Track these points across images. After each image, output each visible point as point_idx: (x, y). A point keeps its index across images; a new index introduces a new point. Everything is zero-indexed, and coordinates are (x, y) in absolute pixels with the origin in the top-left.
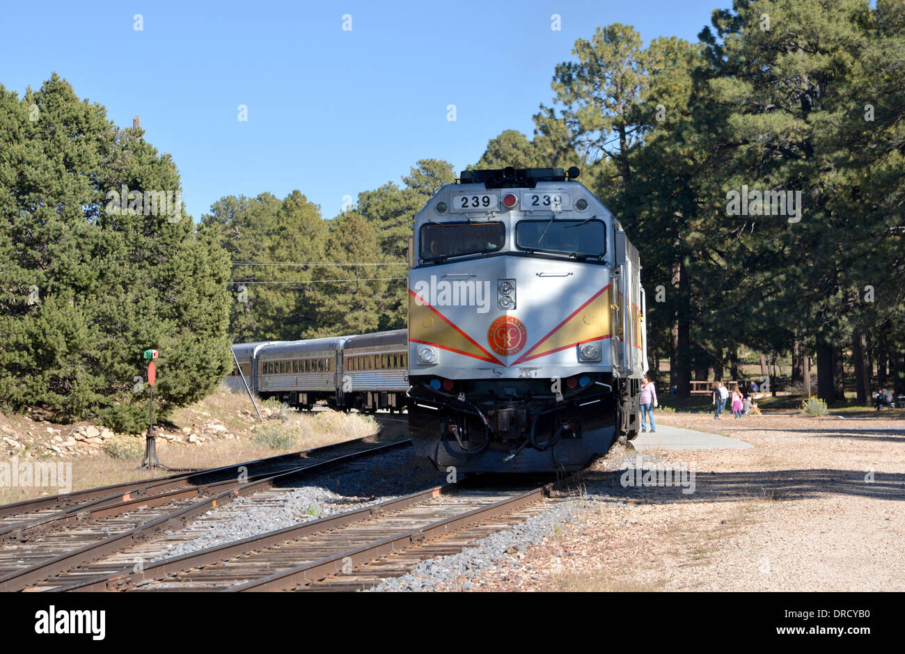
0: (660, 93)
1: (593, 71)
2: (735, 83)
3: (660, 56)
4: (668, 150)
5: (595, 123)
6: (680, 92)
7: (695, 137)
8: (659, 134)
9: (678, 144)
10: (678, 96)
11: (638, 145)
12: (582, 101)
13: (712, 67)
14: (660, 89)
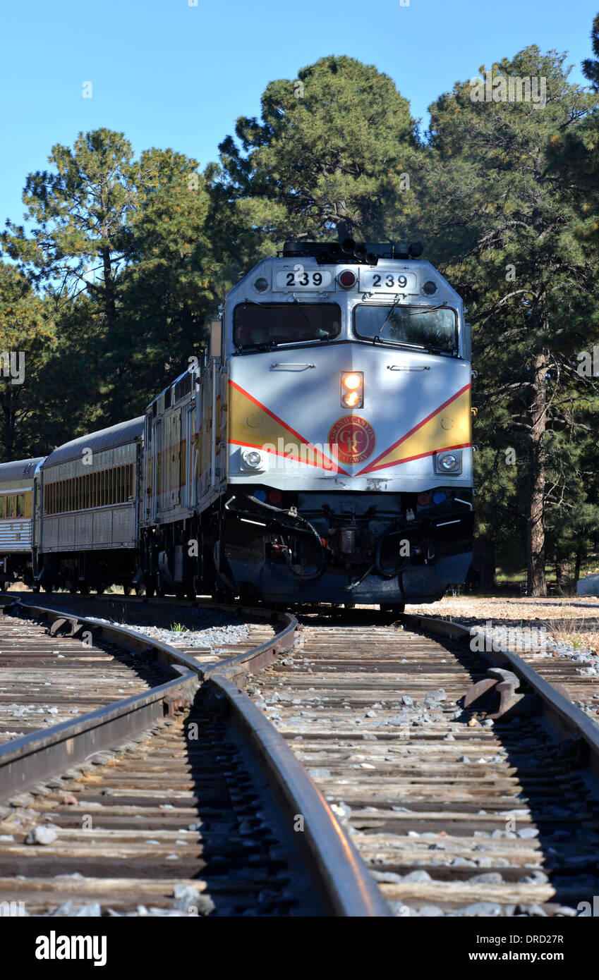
0: (160, 214)
1: (73, 184)
2: (266, 205)
3: (154, 173)
4: (183, 279)
5: (78, 246)
6: (182, 214)
7: (216, 267)
8: (156, 263)
9: (197, 273)
10: (181, 219)
11: (128, 274)
12: (59, 219)
13: (237, 185)
14: (160, 209)
